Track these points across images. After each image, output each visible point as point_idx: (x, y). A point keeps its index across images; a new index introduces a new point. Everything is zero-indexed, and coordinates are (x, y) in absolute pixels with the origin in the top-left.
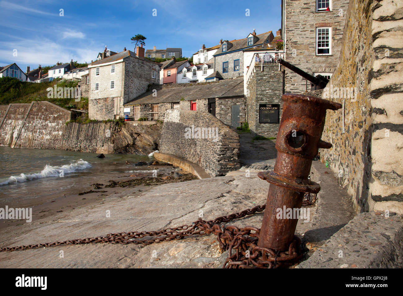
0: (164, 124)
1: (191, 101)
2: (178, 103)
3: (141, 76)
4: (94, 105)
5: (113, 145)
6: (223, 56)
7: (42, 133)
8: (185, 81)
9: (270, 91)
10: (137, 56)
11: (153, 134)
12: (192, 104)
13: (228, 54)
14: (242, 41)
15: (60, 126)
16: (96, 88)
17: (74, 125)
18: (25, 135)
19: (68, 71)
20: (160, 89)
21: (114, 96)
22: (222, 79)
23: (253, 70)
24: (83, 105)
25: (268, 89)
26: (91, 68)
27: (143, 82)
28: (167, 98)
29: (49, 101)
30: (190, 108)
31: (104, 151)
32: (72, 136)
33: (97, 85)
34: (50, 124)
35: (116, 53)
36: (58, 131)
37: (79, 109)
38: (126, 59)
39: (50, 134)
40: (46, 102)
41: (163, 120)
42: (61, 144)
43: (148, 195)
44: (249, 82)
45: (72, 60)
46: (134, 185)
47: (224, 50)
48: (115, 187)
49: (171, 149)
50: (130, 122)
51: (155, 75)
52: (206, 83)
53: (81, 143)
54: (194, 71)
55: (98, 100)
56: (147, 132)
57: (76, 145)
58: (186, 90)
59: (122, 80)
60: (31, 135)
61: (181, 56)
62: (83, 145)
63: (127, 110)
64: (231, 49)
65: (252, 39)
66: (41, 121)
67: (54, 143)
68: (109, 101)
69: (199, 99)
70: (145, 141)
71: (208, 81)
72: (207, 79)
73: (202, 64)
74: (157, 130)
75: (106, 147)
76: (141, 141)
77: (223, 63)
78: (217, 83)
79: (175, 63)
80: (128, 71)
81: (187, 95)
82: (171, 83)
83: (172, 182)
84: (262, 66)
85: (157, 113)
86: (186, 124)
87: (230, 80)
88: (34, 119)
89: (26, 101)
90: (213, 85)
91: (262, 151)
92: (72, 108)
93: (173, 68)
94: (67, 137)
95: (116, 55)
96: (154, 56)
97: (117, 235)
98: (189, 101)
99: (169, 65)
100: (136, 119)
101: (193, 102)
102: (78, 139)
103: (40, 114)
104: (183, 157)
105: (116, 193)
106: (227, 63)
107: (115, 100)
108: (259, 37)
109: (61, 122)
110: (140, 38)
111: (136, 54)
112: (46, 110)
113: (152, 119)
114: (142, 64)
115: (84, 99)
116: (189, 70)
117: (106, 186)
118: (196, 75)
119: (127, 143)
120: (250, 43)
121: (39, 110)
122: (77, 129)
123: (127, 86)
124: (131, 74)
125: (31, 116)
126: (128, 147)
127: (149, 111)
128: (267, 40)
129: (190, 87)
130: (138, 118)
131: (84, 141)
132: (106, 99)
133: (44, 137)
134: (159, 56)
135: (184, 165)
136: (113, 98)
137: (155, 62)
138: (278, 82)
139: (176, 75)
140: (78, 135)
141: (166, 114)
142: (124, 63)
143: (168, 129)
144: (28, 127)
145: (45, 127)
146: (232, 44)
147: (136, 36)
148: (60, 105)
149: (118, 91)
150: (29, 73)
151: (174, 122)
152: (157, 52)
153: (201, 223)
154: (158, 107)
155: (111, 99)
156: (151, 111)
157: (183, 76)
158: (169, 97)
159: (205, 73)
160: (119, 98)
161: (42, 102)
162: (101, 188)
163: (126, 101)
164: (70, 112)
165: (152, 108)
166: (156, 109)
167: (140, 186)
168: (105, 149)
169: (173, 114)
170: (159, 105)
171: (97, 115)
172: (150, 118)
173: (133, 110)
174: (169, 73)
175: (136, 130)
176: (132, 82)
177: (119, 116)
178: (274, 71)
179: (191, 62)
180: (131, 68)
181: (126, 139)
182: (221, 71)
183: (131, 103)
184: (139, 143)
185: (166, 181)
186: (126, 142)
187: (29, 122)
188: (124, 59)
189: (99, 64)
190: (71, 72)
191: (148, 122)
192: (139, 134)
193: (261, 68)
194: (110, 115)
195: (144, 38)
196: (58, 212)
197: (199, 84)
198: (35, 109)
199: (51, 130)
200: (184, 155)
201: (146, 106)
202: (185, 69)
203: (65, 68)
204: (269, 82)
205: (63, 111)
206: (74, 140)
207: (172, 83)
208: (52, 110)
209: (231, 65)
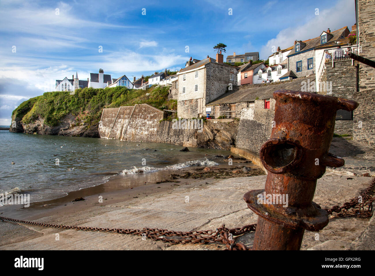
0: (240, 122)
1: (265, 99)
2: (253, 102)
3: (220, 80)
4: (182, 106)
5: (197, 140)
6: (297, 56)
7: (142, 130)
8: (260, 82)
9: (342, 87)
10: (217, 62)
11: (231, 131)
12: (266, 103)
13: (301, 54)
14: (315, 40)
15: (155, 124)
16: (183, 91)
17: (165, 123)
18: (130, 131)
19: (163, 78)
20: (238, 90)
21: (197, 97)
22: (296, 78)
23: (324, 67)
24: (173, 106)
25: (339, 85)
26: (179, 75)
27: (223, 85)
28: (243, 98)
29: (148, 104)
30: (264, 106)
31: (189, 145)
32: (164, 132)
33: (184, 89)
34: (147, 122)
35: (200, 61)
36: (154, 128)
37: (170, 110)
38: (207, 66)
39: (148, 130)
40: (145, 104)
41: (239, 117)
42: (156, 138)
43: (211, 188)
44: (321, 79)
45: (166, 70)
46: (205, 177)
47: (297, 50)
48: (188, 178)
49: (246, 144)
50: (211, 120)
51: (233, 78)
52: (280, 83)
53: (171, 138)
54: (269, 72)
55: (184, 102)
56: (225, 129)
57: (167, 140)
58: (261, 90)
59: (204, 84)
60: (134, 131)
61: (259, 59)
62: (172, 140)
63: (209, 109)
64: (305, 48)
65: (326, 37)
66: (141, 120)
67: (151, 138)
68: (194, 102)
69: (272, 98)
70: (224, 137)
71: (282, 80)
72: (281, 78)
73: (277, 65)
74: (234, 127)
75: (190, 142)
76: (220, 137)
77: (297, 62)
78: (291, 82)
79: (251, 66)
80: (209, 76)
81: (261, 94)
82: (247, 84)
83: (240, 176)
84: (333, 62)
85: (235, 112)
86: (259, 122)
87: (303, 78)
88: (136, 118)
89: (131, 104)
90: (286, 84)
91: (332, 148)
92: (164, 108)
93: (249, 70)
94: (161, 132)
95: (199, 63)
96: (234, 61)
97: (151, 230)
98: (263, 100)
99: (246, 68)
100: (216, 117)
101: (267, 101)
102: (169, 135)
103: (140, 114)
104: (256, 153)
105: (186, 184)
106: (300, 63)
107: (199, 100)
108: (333, 34)
109: (156, 120)
110: (221, 46)
111: (216, 60)
112: (145, 111)
113: (230, 117)
114: (221, 69)
115: (174, 101)
116: (264, 71)
117: (181, 177)
118: (270, 75)
119: (208, 139)
120: (324, 41)
121: (140, 111)
122: (168, 126)
123: (208, 89)
124: (211, 78)
125: (134, 116)
126: (209, 142)
127: (227, 110)
128: (342, 36)
129: (265, 87)
130: (218, 116)
131: (173, 136)
132: (191, 101)
133: (144, 133)
134: (238, 61)
135: (256, 160)
136: (197, 99)
137: (233, 66)
138: (351, 77)
139: (252, 77)
140: (168, 131)
141: (242, 112)
142: (206, 69)
143: (244, 126)
144: (132, 124)
145: (144, 125)
146: (306, 44)
147: (218, 45)
148: (155, 107)
149: (201, 93)
150: (135, 81)
151: (249, 120)
152: (237, 57)
153: (224, 230)
154: (235, 106)
155: (195, 100)
156: (229, 109)
157: (259, 77)
158: (245, 97)
159: (279, 73)
160: (202, 100)
161: (142, 104)
162: (177, 178)
163: (208, 102)
164: (163, 112)
165: (230, 107)
166: (233, 108)
167: (210, 178)
168: (190, 143)
169: (248, 113)
170: (236, 104)
171: (184, 114)
172: (228, 116)
173: (214, 109)
174: (246, 75)
175: (216, 127)
176: (212, 84)
177: (201, 115)
178: (346, 67)
179: (266, 64)
180: (211, 72)
181: (208, 135)
182: (294, 70)
183: (212, 103)
184: (218, 139)
185: (234, 175)
186: (208, 137)
187: (133, 121)
188: (205, 65)
189: (185, 71)
190: (165, 79)
191: (226, 120)
192: (218, 131)
193: (331, 65)
194: (194, 114)
195: (224, 46)
196: (134, 197)
197: (273, 83)
198: (137, 111)
199: (149, 127)
200: (257, 150)
201: (224, 105)
202: (260, 71)
203: (160, 76)
204: (340, 78)
205: (158, 111)
206: (166, 135)
207: (249, 84)
208: (149, 110)
209: (305, 64)
